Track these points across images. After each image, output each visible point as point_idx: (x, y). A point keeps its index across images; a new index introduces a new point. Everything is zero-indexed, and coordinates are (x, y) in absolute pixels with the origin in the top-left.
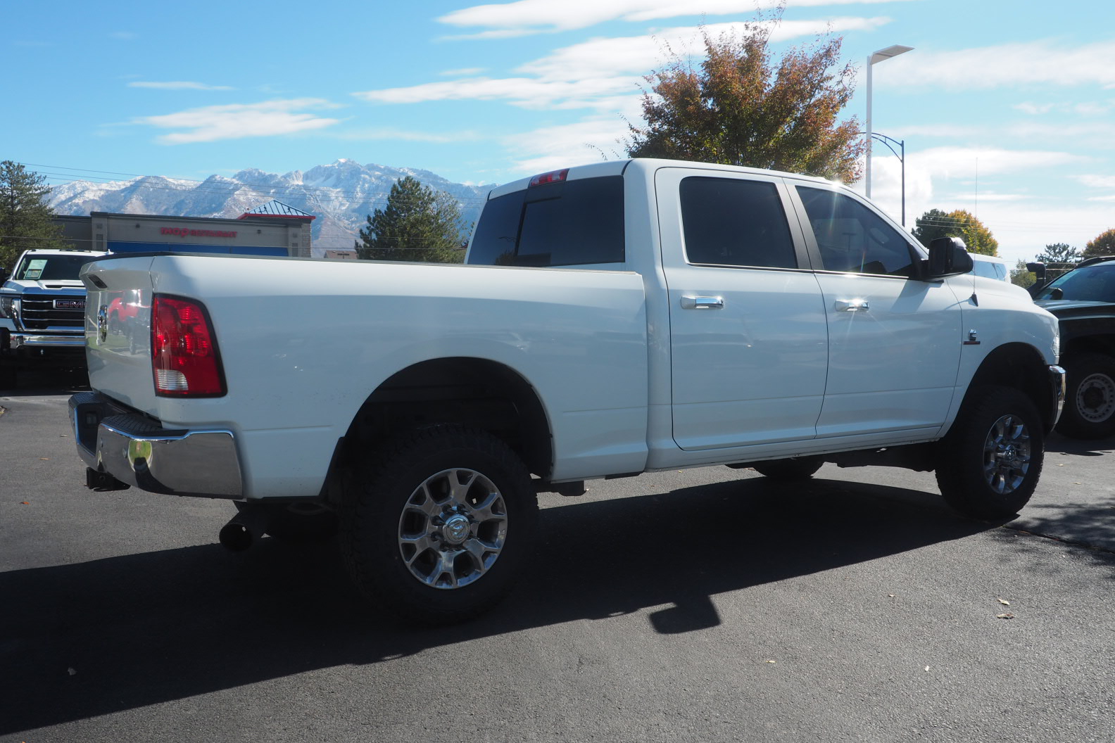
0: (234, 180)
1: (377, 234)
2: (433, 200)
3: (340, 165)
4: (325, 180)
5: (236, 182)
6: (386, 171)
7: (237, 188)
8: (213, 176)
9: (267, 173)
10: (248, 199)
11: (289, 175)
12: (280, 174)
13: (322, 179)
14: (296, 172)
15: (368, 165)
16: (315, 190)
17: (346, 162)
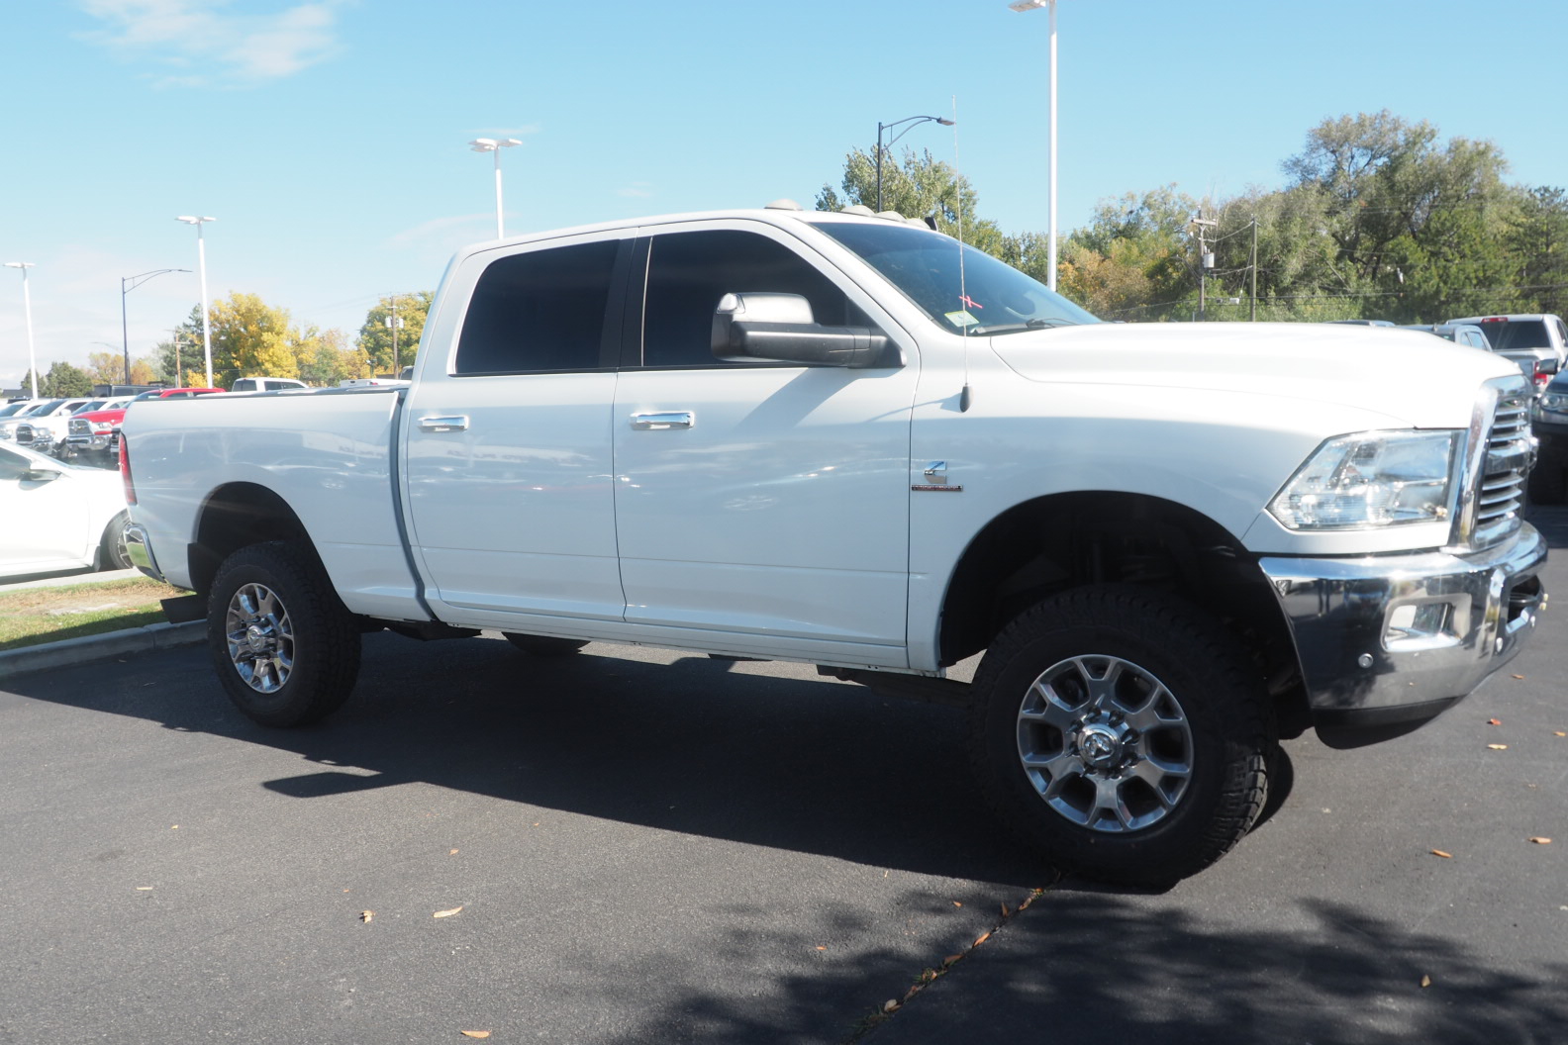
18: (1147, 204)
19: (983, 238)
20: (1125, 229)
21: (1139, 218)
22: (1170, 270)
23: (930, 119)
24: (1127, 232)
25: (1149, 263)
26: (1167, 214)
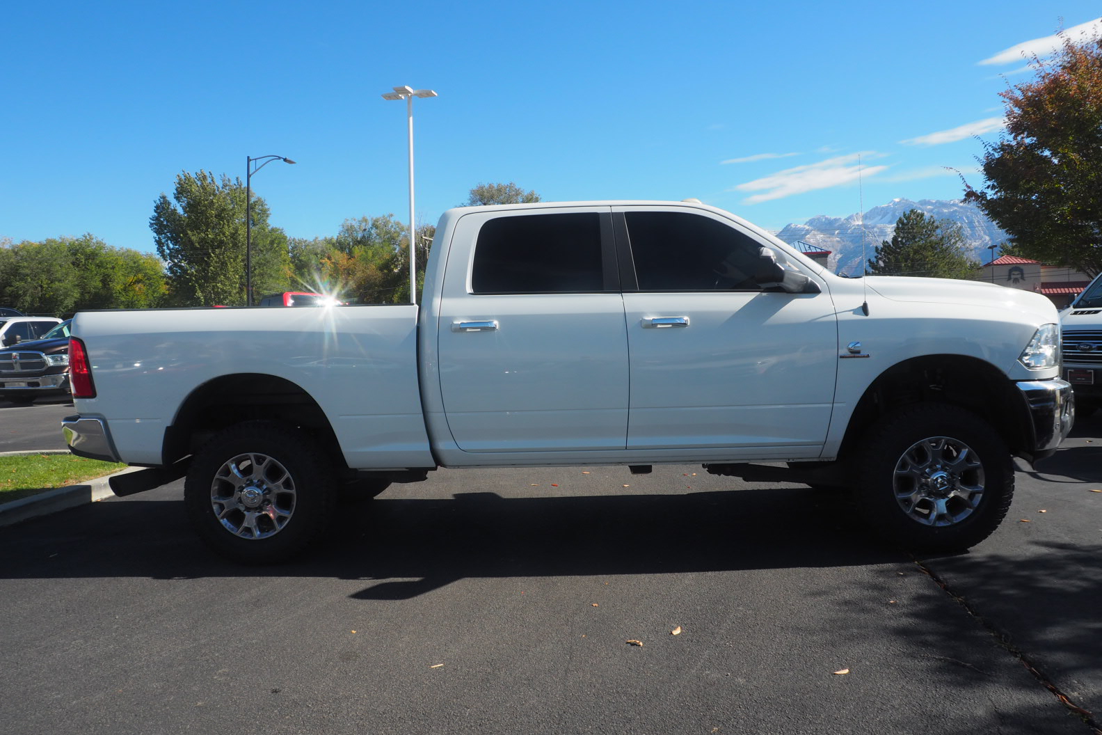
0: (805, 226)
1: (884, 262)
2: (937, 227)
3: (895, 204)
4: (881, 219)
5: (807, 227)
6: (937, 204)
7: (808, 232)
8: (789, 225)
9: (833, 218)
10: (817, 240)
11: (851, 217)
12: (843, 217)
13: (880, 217)
14: (857, 214)
15: (920, 201)
16: (873, 228)
17: (900, 201)
18: (375, 226)
19: (275, 239)
20: (361, 239)
21: (370, 234)
22: (392, 267)
23: (280, 158)
24: (364, 242)
25: (379, 262)
26: (387, 233)
